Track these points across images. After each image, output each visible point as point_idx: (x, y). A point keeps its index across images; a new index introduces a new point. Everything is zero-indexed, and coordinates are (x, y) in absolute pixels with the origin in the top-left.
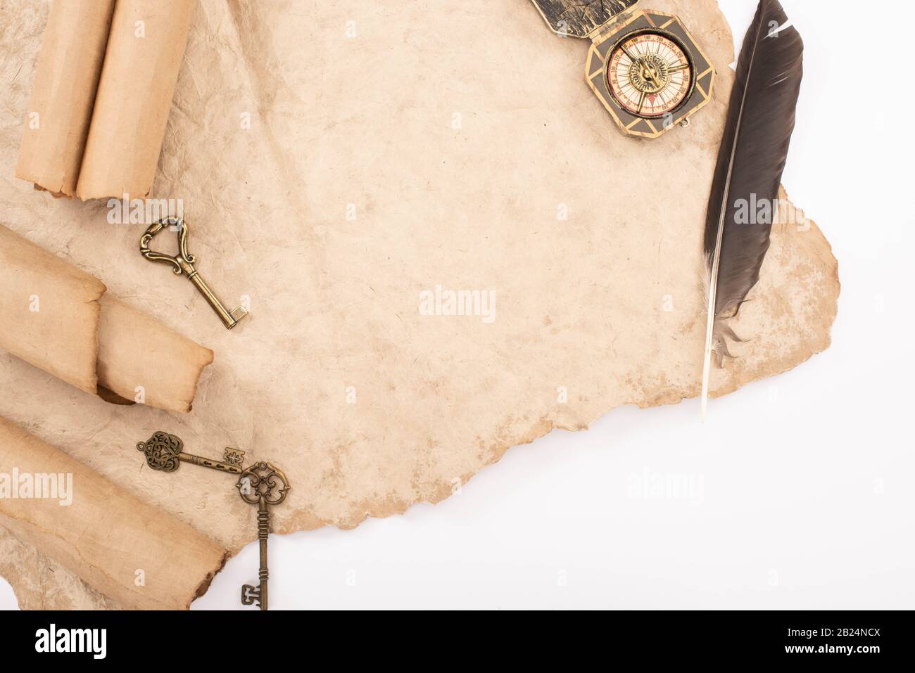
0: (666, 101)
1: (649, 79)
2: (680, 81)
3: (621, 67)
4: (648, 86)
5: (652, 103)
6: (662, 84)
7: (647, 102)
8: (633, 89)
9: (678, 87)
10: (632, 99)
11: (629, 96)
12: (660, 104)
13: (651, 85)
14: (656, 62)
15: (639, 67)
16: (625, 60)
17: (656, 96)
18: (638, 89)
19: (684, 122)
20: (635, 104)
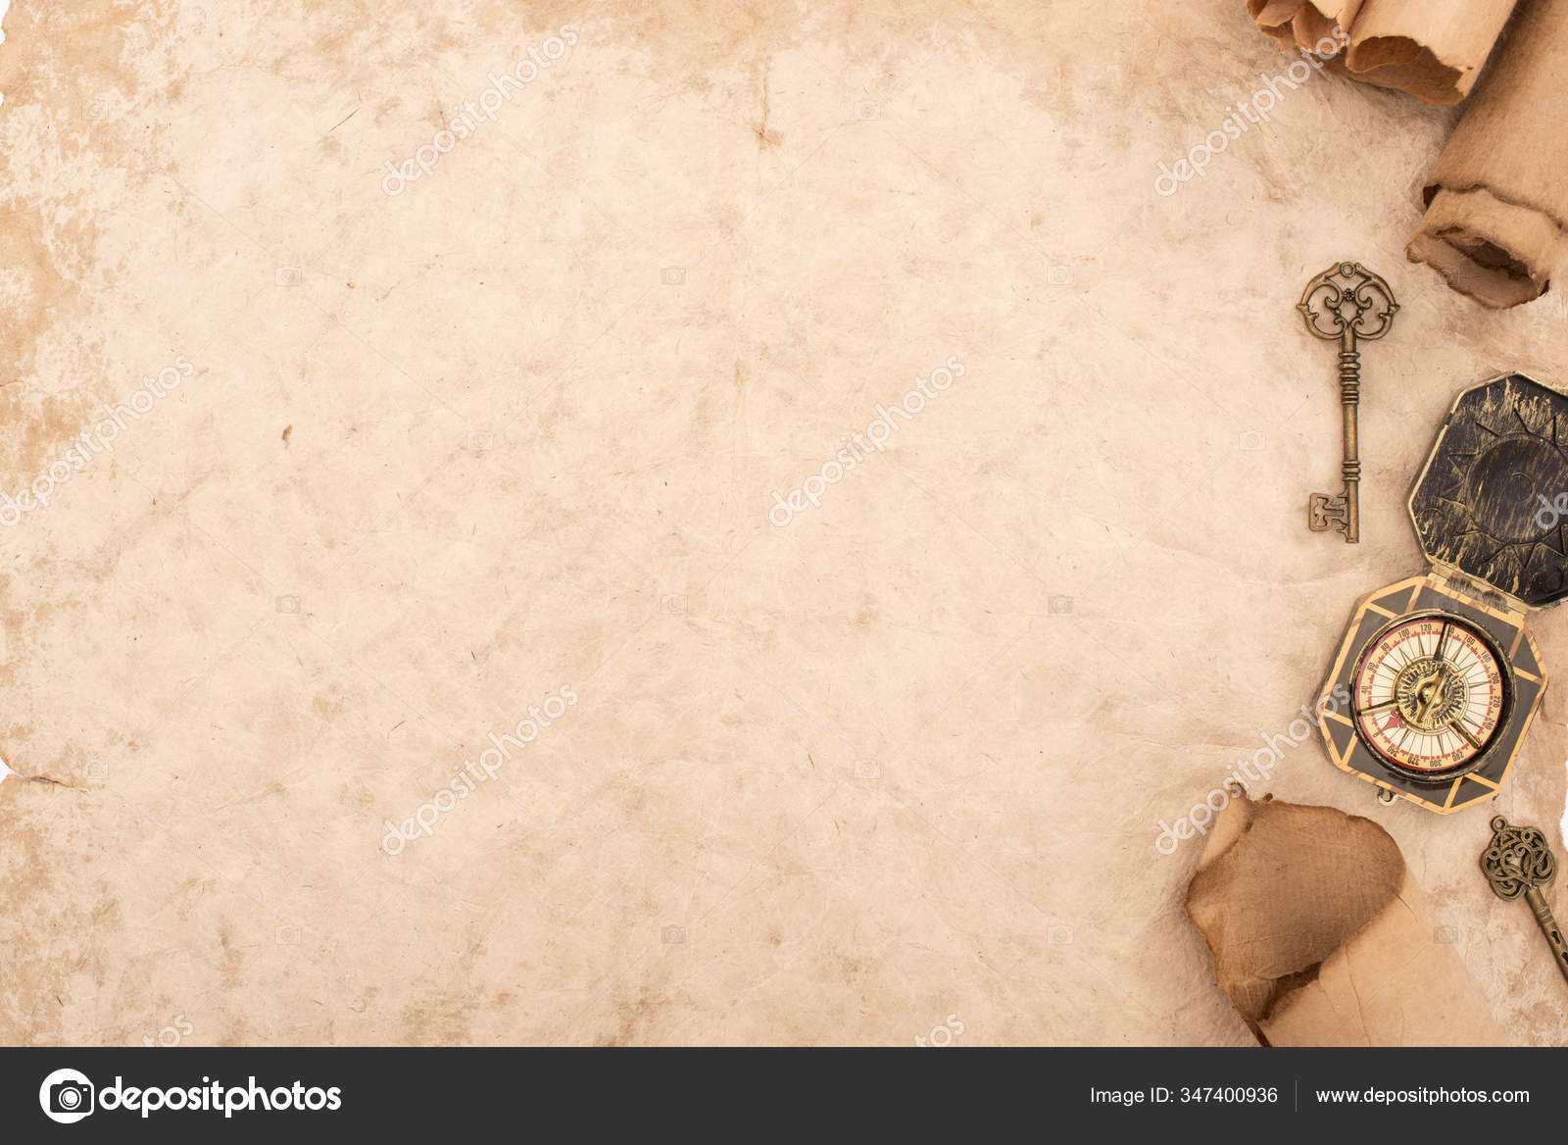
0: (1402, 747)
1: (1421, 697)
2: (1448, 750)
3: (1418, 644)
4: (1410, 706)
5: (1387, 727)
6: (1427, 723)
7: (1383, 717)
8: (1391, 684)
9: (1437, 752)
10: (1375, 691)
11: (1378, 685)
12: (1393, 742)
13: (1415, 708)
14: (1454, 694)
15: (1433, 672)
16: (1430, 643)
17: (1402, 727)
18: (1396, 692)
19: (1386, 796)
20: (1370, 700)
